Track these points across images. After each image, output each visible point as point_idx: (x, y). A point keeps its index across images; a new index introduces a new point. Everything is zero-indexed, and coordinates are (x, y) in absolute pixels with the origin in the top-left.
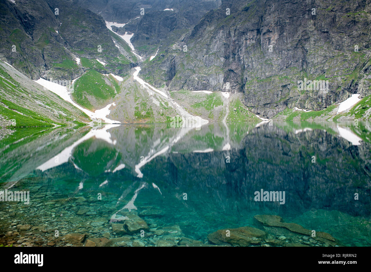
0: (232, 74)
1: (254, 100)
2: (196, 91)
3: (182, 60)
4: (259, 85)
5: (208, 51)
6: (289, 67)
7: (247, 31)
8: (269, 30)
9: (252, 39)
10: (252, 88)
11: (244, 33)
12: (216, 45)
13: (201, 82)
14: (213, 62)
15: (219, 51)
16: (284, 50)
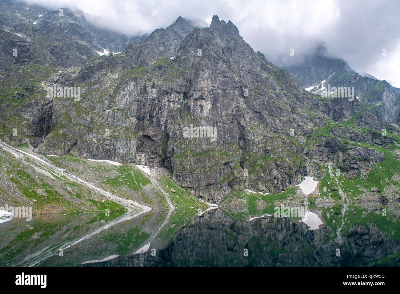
0: (148, 143)
1: (191, 179)
2: (95, 159)
3: (66, 108)
4: (196, 160)
5: (111, 104)
6: (226, 142)
7: (171, 92)
8: (202, 97)
9: (176, 102)
10: (187, 163)
11: (167, 93)
12: (125, 100)
13: (103, 147)
14: (119, 120)
15: (129, 108)
16: (219, 122)
